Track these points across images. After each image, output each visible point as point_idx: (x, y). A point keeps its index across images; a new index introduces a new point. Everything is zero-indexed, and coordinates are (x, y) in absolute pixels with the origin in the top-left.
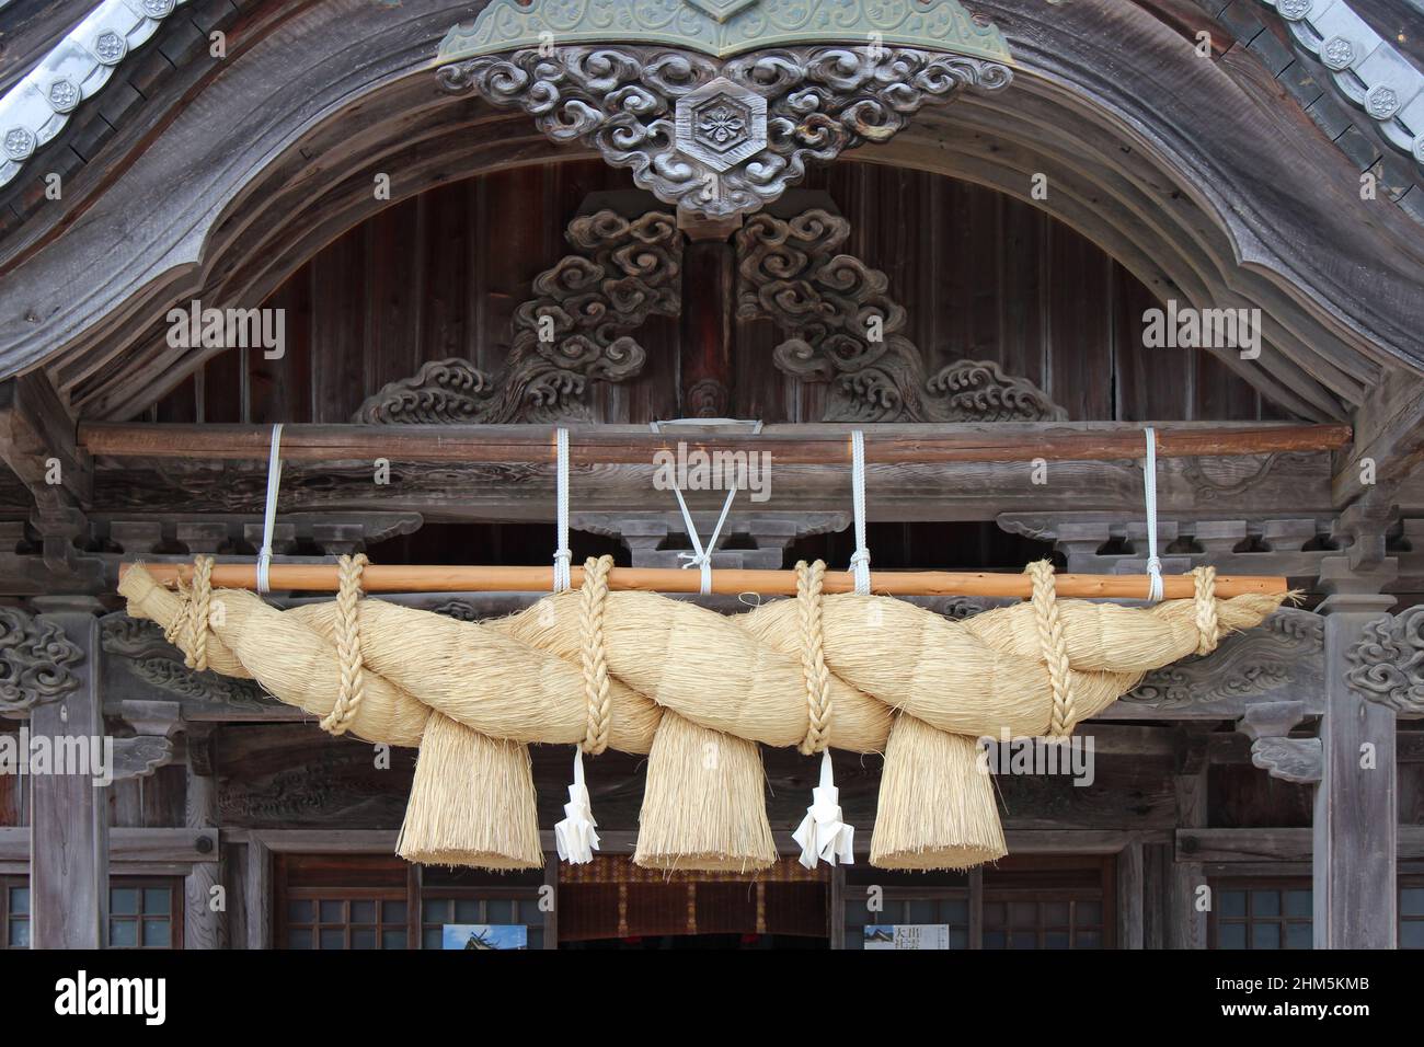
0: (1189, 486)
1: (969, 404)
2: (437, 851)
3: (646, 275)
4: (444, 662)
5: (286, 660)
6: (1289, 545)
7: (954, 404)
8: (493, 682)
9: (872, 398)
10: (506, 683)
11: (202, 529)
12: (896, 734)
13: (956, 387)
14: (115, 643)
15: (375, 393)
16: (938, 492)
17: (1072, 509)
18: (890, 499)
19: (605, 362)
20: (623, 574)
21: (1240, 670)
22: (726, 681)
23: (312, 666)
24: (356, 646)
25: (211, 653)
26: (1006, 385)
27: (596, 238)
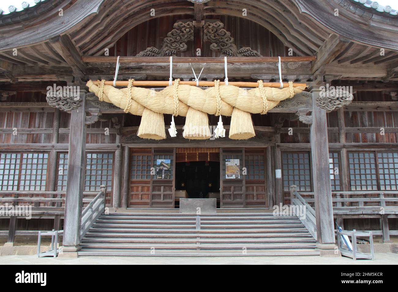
0: (286, 70)
1: (245, 54)
2: (144, 134)
3: (187, 33)
4: (147, 97)
5: (117, 97)
6: (304, 80)
7: (243, 55)
8: (156, 100)
9: (228, 53)
10: (158, 100)
11: (106, 77)
12: (234, 112)
13: (243, 52)
14: (88, 98)
15: (138, 53)
16: (240, 70)
17: (265, 73)
18: (231, 71)
19: (180, 48)
20: (181, 82)
21: (297, 103)
22: (201, 100)
23: (122, 98)
24: (130, 95)
25: (104, 97)
26: (252, 51)
27: (178, 26)
